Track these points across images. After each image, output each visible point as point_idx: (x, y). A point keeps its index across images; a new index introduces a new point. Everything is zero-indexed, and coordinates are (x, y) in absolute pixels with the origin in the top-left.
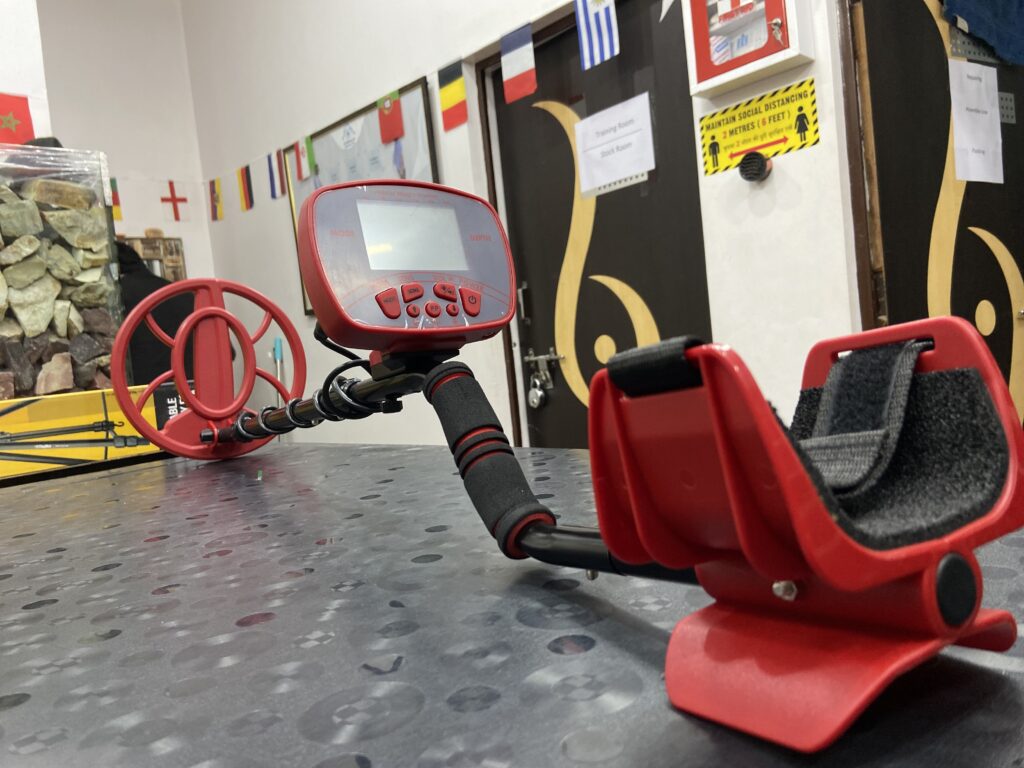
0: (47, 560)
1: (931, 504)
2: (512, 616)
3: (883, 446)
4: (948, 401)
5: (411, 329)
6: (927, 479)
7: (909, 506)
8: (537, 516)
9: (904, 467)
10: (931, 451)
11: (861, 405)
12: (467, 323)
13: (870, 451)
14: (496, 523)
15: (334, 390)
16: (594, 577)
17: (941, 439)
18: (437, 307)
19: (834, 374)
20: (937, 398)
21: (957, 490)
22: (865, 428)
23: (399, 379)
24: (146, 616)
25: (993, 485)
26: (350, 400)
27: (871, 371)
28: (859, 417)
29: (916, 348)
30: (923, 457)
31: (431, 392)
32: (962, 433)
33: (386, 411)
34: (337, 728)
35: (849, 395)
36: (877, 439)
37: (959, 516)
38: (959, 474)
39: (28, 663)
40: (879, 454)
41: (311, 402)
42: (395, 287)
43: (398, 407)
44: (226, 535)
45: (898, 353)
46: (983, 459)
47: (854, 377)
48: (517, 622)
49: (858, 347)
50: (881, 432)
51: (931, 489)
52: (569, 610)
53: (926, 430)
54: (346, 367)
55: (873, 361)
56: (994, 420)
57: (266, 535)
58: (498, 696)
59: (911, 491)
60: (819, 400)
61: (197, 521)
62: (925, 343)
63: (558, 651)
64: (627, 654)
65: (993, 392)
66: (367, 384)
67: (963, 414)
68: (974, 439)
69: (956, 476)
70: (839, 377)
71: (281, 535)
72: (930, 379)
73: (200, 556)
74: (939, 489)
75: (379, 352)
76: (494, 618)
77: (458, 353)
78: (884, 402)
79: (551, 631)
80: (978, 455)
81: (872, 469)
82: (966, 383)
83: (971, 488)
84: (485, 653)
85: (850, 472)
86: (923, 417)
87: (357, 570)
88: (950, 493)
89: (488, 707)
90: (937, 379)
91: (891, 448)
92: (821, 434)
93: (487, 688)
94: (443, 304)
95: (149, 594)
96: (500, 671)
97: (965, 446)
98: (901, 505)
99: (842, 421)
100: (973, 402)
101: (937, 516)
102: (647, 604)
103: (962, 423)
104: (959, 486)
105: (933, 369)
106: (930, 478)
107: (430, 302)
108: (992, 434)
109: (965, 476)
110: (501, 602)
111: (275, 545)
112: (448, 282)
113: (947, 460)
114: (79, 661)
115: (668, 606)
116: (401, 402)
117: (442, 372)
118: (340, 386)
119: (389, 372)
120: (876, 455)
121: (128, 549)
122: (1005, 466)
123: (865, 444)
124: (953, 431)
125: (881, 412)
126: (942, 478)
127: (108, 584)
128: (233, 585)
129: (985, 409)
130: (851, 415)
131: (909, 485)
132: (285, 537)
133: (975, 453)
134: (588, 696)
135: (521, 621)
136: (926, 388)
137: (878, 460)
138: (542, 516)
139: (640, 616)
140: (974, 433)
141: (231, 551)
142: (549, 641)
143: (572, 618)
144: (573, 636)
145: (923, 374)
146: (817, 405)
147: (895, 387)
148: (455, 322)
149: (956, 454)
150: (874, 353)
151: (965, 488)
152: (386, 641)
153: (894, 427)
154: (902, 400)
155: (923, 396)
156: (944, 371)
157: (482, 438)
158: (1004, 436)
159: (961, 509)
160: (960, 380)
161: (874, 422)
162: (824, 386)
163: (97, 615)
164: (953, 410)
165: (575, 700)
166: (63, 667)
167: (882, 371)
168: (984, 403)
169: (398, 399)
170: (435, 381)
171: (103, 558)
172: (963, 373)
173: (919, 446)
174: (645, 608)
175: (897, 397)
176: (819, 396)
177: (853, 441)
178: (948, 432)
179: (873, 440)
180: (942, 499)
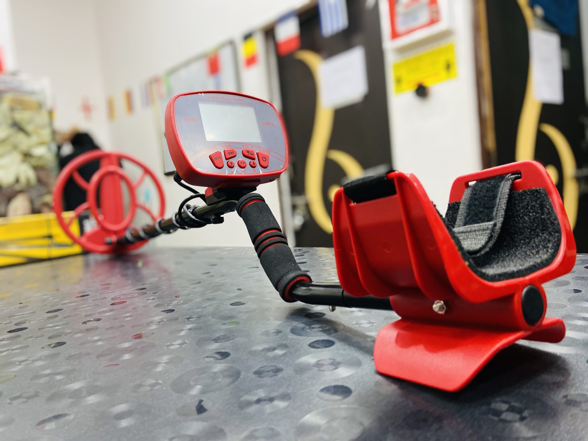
0: (19, 308)
1: (519, 261)
2: (288, 330)
3: (493, 230)
4: (528, 206)
5: (229, 175)
6: (517, 249)
7: (507, 262)
8: (302, 278)
9: (505, 243)
10: (519, 234)
11: (481, 209)
12: (261, 172)
13: (486, 233)
14: (278, 282)
15: (185, 212)
16: (333, 310)
17: (525, 227)
18: (244, 162)
19: (467, 194)
20: (523, 205)
21: (533, 253)
22: (483, 222)
23: (222, 204)
24: (79, 335)
25: (553, 250)
26: (193, 217)
27: (487, 191)
28: (480, 216)
29: (511, 178)
30: (515, 237)
31: (241, 210)
32: (536, 223)
33: (215, 223)
34: (192, 387)
35: (475, 205)
36: (490, 227)
37: (534, 266)
38: (534, 245)
39: (13, 359)
40: (491, 234)
41: (170, 220)
42: (220, 151)
43: (221, 221)
44: (123, 293)
45: (501, 181)
46: (547, 237)
47: (478, 195)
48: (291, 334)
49: (480, 178)
50: (492, 223)
51: (519, 254)
52: (320, 327)
53: (516, 223)
54: (192, 198)
55: (488, 185)
56: (553, 215)
57: (146, 293)
58: (282, 370)
59: (508, 256)
60: (458, 209)
61: (107, 286)
62: (516, 175)
63: (314, 347)
64: (353, 348)
65: (553, 200)
66: (203, 209)
67: (537, 213)
68: (543, 226)
69: (533, 246)
70: (469, 195)
71: (154, 293)
72: (519, 194)
73: (109, 304)
74: (523, 253)
75: (211, 188)
76: (278, 332)
77: (256, 189)
78: (494, 207)
79: (310, 338)
80: (545, 235)
81: (487, 243)
82: (538, 196)
83: (541, 252)
84: (274, 349)
85: (475, 244)
86: (515, 216)
87: (199, 310)
88: (529, 255)
89: (276, 375)
90: (522, 194)
91: (498, 231)
92: (459, 226)
93: (275, 366)
94: (247, 161)
95: (81, 324)
96: (282, 358)
97: (537, 230)
98: (503, 262)
99: (471, 218)
100: (542, 206)
101: (522, 266)
102: (363, 324)
103: (536, 218)
104: (534, 251)
105: (521, 189)
106: (519, 248)
107: (240, 159)
108: (552, 223)
109: (537, 246)
110: (281, 324)
111: (152, 298)
112: (250, 148)
113: (528, 238)
114: (43, 358)
115: (375, 324)
116: (223, 218)
117: (247, 199)
118: (188, 209)
119: (216, 200)
120: (489, 235)
121: (66, 302)
122: (559, 240)
123: (484, 230)
124: (532, 222)
125: (492, 213)
126: (525, 248)
127: (56, 319)
128: (128, 319)
129: (549, 209)
130: (476, 215)
131: (507, 252)
132: (156, 294)
133: (543, 234)
134: (332, 369)
135: (293, 333)
136: (517, 200)
137: (490, 238)
138: (304, 278)
139: (359, 329)
140: (542, 223)
141: (126, 302)
142: (309, 343)
143: (322, 331)
144: (323, 340)
145: (515, 192)
146: (457, 212)
147: (500, 199)
148: (254, 171)
149: (533, 235)
150: (489, 181)
151: (538, 252)
152: (217, 344)
153: (499, 220)
154: (504, 207)
155: (515, 204)
156: (527, 190)
157: (270, 236)
158: (559, 224)
159: (535, 262)
160: (535, 194)
161: (488, 219)
162: (461, 201)
163: (51, 335)
164: (531, 211)
165: (324, 371)
166: (34, 361)
167: (493, 191)
168: (548, 207)
169: (222, 216)
170: (244, 203)
171: (51, 306)
172: (537, 191)
173: (512, 231)
174: (362, 326)
175: (501, 205)
176: (459, 206)
177: (477, 228)
178: (528, 223)
179: (487, 227)
180: (525, 258)
